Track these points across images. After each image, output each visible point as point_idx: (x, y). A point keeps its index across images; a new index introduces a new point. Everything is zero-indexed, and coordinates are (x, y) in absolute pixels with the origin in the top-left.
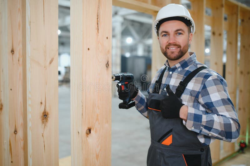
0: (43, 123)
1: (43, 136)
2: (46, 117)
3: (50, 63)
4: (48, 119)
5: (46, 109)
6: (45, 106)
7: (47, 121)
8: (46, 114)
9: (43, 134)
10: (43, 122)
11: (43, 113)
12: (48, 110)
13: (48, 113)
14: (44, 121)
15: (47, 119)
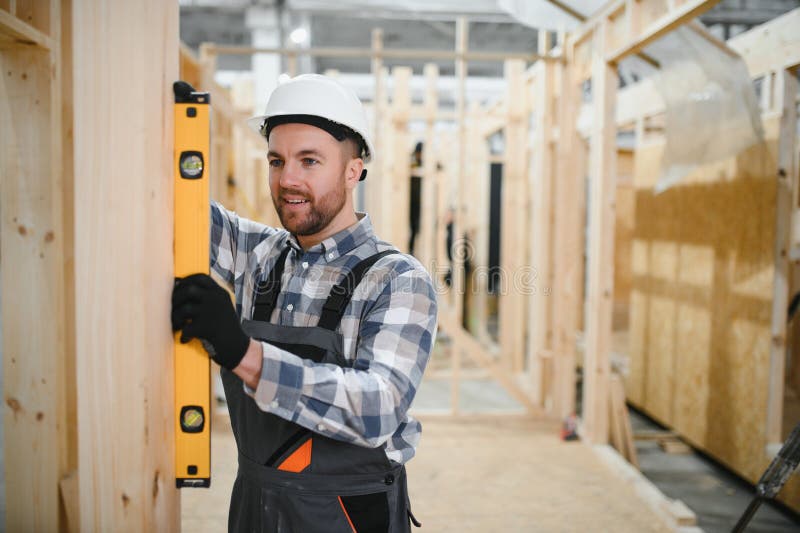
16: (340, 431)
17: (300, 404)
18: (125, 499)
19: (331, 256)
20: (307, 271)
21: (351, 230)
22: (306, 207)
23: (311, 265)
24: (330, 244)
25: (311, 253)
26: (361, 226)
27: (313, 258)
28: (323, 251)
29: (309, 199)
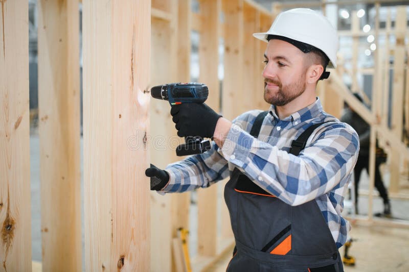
0: (5, 242)
1: (5, 266)
2: (10, 229)
3: (16, 127)
4: (14, 231)
5: (10, 214)
6: (8, 208)
7: (11, 236)
8: (10, 224)
9: (4, 262)
10: (5, 240)
11: (5, 223)
12: (13, 215)
13: (13, 221)
14: (6, 237)
15: (13, 233)
16: (272, 184)
17: (248, 159)
18: (103, 267)
19: (296, 123)
20: (280, 132)
21: (310, 108)
22: (277, 88)
23: (282, 128)
24: (296, 116)
25: (283, 121)
26: (316, 105)
27: (284, 124)
28: (292, 120)
29: (279, 84)
